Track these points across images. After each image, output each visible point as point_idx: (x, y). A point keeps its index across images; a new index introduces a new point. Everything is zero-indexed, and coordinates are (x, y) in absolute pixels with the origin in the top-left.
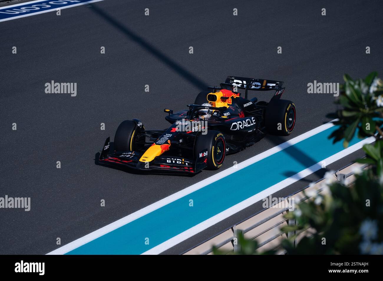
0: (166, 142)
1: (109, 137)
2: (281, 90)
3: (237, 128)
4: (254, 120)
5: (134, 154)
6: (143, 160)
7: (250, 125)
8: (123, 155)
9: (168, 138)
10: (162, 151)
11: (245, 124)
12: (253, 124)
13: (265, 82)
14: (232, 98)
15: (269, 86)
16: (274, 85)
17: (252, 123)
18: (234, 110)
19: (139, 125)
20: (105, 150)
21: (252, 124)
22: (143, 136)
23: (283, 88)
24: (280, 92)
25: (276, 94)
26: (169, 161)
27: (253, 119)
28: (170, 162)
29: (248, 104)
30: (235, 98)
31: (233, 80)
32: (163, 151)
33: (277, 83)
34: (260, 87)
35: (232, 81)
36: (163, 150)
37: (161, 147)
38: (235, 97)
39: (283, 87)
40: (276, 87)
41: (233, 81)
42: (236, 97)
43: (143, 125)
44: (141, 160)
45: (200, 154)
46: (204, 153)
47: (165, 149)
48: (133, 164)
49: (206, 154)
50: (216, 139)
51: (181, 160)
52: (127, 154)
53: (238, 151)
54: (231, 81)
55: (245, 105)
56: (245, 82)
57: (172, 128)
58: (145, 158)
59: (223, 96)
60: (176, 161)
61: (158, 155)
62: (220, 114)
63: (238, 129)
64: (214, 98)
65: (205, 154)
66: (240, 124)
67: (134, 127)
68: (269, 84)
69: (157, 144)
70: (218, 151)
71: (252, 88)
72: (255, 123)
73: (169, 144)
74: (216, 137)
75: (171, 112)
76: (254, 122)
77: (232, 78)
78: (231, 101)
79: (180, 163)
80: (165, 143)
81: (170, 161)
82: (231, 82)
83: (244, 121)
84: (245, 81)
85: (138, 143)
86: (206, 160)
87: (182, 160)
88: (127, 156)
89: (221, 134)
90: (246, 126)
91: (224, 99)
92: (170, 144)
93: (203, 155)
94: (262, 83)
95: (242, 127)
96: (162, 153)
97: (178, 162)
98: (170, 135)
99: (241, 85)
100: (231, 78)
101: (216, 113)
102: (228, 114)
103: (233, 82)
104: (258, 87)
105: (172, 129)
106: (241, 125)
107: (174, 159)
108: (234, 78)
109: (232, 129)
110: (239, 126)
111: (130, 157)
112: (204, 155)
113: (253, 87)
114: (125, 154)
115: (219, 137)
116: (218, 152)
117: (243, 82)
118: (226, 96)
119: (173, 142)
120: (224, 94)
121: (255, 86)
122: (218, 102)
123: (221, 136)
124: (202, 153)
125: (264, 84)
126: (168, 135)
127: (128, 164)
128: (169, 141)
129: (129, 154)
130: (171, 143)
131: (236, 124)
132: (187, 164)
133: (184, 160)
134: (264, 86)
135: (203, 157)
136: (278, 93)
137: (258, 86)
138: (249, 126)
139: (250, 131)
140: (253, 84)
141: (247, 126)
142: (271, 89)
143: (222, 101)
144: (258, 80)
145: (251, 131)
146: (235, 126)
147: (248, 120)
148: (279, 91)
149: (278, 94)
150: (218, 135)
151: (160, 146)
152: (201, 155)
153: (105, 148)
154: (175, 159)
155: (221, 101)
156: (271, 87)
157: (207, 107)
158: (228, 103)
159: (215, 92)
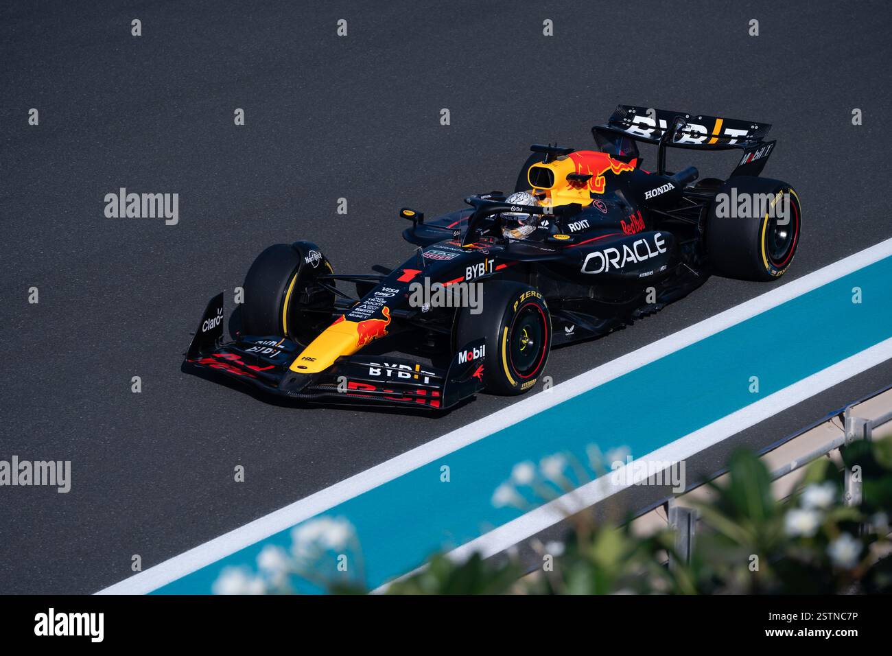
0: (378, 314)
1: (222, 293)
2: (763, 149)
3: (602, 269)
4: (662, 242)
5: (282, 347)
6: (298, 367)
7: (645, 257)
8: (258, 345)
9: (385, 299)
10: (361, 340)
11: (629, 255)
12: (656, 254)
13: (719, 123)
14: (609, 175)
15: (730, 137)
16: (744, 133)
17: (654, 249)
18: (605, 211)
19: (308, 260)
20: (204, 331)
21: (652, 255)
22: (323, 290)
23: (769, 143)
24: (757, 153)
25: (744, 161)
26: (375, 371)
27: (659, 239)
28: (379, 373)
29: (660, 191)
30: (618, 174)
31: (631, 116)
32: (366, 339)
33: (753, 127)
34: (706, 138)
35: (629, 121)
36: (365, 336)
37: (359, 329)
38: (617, 171)
39: (766, 139)
40: (749, 139)
41: (632, 120)
42: (623, 172)
43: (323, 260)
44: (294, 367)
45: (460, 354)
46: (475, 351)
47: (370, 332)
48: (273, 377)
49: (479, 353)
50: (515, 307)
51: (409, 368)
52: (267, 346)
53: (604, 333)
54: (625, 119)
55: (649, 195)
56: (663, 124)
57: (405, 271)
58: (307, 361)
59: (577, 173)
60: (395, 372)
61: (346, 354)
62: (558, 227)
63: (607, 270)
64: (546, 179)
65: (476, 354)
66: (612, 256)
67: (294, 267)
68: (728, 132)
69: (349, 319)
70: (524, 342)
71: (679, 142)
72: (664, 250)
73: (386, 319)
74: (517, 303)
75: (418, 218)
76: (662, 247)
77: (630, 111)
78: (604, 185)
79: (409, 376)
80: (373, 316)
81: (378, 370)
82: (627, 122)
83: (625, 247)
84: (665, 122)
85: (307, 310)
86: (481, 369)
87: (414, 368)
88: (265, 352)
89: (533, 293)
90: (633, 261)
91: (577, 180)
92: (390, 320)
93: (470, 356)
94: (710, 128)
95: (619, 263)
96: (361, 346)
97: (400, 375)
98: (392, 290)
99: (653, 130)
100: (625, 113)
101: (547, 223)
102: (582, 224)
103: (632, 124)
104: (698, 137)
105: (403, 273)
106: (616, 257)
107: (391, 365)
108: (634, 111)
109: (586, 269)
110: (610, 263)
111: (271, 354)
112: (475, 357)
113: (686, 138)
114: (262, 346)
115: (527, 302)
116: (522, 345)
117: (658, 123)
118: (585, 169)
119: (397, 312)
120: (580, 166)
121: (692, 134)
122: (559, 188)
123: (533, 298)
124: (466, 352)
125: (716, 131)
126: (388, 289)
127: (259, 377)
128: (386, 311)
129: (271, 347)
130: (390, 316)
131: (598, 258)
132: (427, 380)
133: (421, 369)
134: (715, 136)
135: (471, 364)
136: (750, 158)
137: (699, 134)
138: (641, 259)
139: (646, 274)
140: (687, 130)
141: (636, 261)
142: (732, 147)
143: (573, 186)
144: (700, 118)
145: (651, 273)
146: (596, 262)
147: (640, 242)
148: (753, 153)
149: (753, 159)
150: (523, 295)
151: (356, 324)
152: (463, 357)
153: (206, 325)
154: (394, 366)
155: (570, 186)
156: (734, 138)
157: (516, 206)
158: (593, 192)
159: (549, 161)
